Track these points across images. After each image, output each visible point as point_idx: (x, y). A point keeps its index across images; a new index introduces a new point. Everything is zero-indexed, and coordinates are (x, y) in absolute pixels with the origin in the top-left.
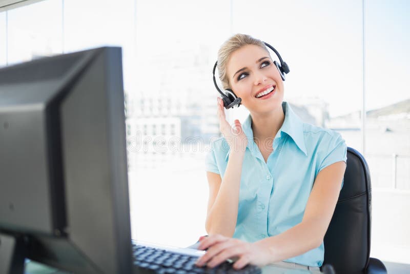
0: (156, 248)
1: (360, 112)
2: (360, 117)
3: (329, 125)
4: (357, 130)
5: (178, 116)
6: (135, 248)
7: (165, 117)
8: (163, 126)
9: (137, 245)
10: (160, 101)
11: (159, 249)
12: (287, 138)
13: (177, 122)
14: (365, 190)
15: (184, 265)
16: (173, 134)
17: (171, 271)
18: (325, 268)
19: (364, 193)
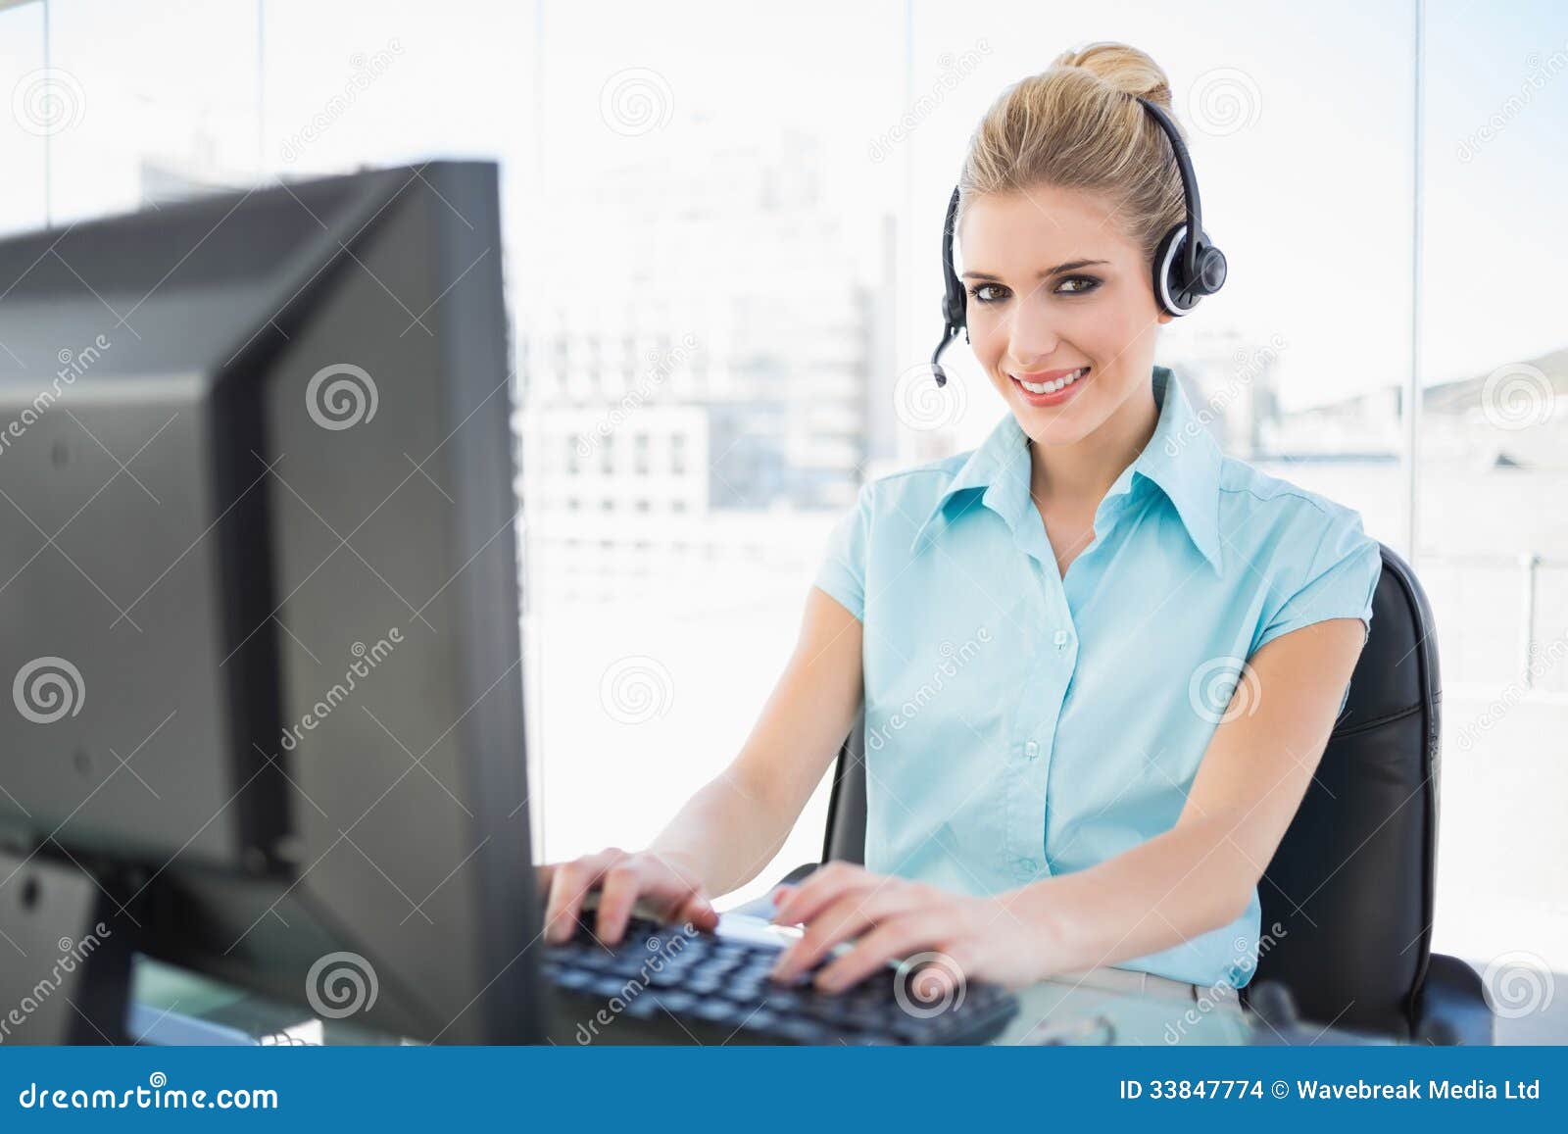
1: (1399, 390)
2: (1400, 412)
3: (1277, 440)
4: (1385, 458)
5: (698, 403)
7: (648, 403)
8: (642, 440)
10: (629, 343)
13: (695, 426)
14: (1415, 699)
15: (728, 978)
16: (678, 470)
17: (677, 1002)
18: (1257, 996)
19: (1412, 711)
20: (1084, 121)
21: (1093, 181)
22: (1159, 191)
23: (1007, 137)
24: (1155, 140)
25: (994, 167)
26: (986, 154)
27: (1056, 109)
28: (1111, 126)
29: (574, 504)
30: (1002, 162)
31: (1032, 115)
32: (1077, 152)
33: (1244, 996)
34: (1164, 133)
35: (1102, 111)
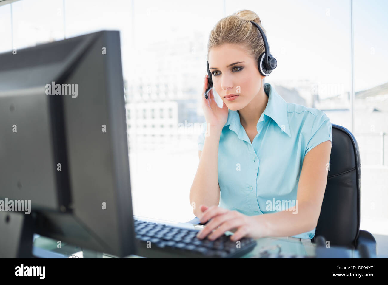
0: (157, 223)
1: (349, 93)
2: (349, 98)
3: (319, 106)
4: (346, 110)
5: (175, 101)
6: (136, 223)
7: (163, 101)
8: (162, 110)
9: (139, 220)
10: (158, 86)
11: (159, 224)
12: (270, 121)
13: (175, 106)
14: (354, 166)
15: (184, 238)
16: (171, 117)
17: (171, 244)
18: (317, 240)
19: (354, 169)
20: (236, 27)
21: (239, 41)
22: (257, 43)
23: (217, 33)
24: (255, 31)
25: (214, 40)
26: (212, 38)
27: (229, 24)
28: (243, 28)
29: (145, 126)
30: (216, 39)
31: (222, 26)
32: (234, 34)
33: (313, 241)
34: (258, 29)
35: (240, 24)
